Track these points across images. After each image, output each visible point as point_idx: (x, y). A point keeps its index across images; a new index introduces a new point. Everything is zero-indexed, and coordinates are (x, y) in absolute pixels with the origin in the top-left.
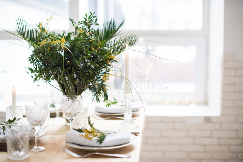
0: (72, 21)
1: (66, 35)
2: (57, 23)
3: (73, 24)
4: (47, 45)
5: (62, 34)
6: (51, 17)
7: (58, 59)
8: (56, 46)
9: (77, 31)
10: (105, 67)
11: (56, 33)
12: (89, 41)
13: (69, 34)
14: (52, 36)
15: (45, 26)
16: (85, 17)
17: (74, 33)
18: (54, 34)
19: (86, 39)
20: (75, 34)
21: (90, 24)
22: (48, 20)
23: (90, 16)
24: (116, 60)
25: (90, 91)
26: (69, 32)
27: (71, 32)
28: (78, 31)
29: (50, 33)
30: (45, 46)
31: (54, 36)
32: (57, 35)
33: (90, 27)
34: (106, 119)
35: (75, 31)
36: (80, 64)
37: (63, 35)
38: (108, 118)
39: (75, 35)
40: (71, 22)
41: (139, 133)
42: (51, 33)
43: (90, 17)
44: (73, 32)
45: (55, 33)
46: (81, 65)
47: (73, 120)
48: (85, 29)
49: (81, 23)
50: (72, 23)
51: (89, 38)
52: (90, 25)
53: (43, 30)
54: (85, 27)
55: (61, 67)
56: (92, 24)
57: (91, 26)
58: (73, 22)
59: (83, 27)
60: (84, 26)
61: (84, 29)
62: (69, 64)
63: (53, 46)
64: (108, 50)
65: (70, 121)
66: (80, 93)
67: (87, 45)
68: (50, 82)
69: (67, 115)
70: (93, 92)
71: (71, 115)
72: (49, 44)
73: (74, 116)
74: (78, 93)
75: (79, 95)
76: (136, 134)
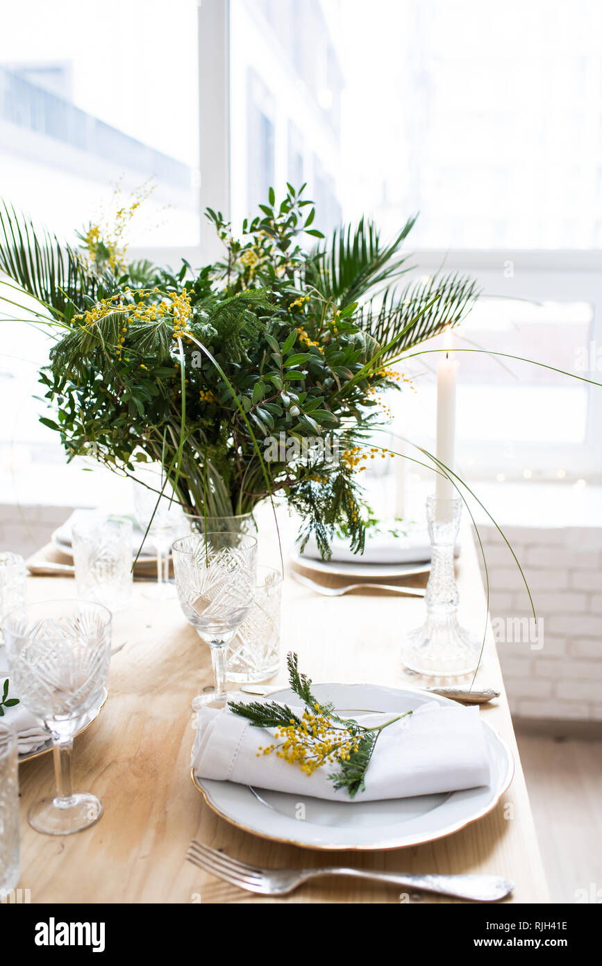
0: (217, 219)
1: (192, 276)
2: (157, 226)
3: (222, 230)
4: (113, 326)
5: (178, 270)
6: (134, 200)
7: (159, 380)
8: (150, 329)
9: (236, 258)
10: (354, 412)
11: (153, 267)
12: (292, 305)
13: (206, 272)
14: (136, 278)
15: (113, 239)
16: (268, 205)
17: (223, 266)
18: (148, 271)
19: (278, 294)
20: (225, 271)
21: (288, 231)
22: (123, 215)
23: (289, 200)
24: (396, 382)
25: (293, 508)
26: (205, 266)
27: (213, 264)
28: (239, 260)
29: (131, 268)
30: (99, 330)
31: (145, 277)
32: (158, 273)
33: (289, 242)
34: (342, 591)
35: (230, 261)
36: (255, 412)
37: (182, 275)
38: (350, 588)
39: (229, 273)
40: (213, 224)
41: (497, 695)
42: (135, 267)
43: (288, 204)
44: (218, 264)
45: (151, 264)
46: (263, 413)
47: (222, 642)
48: (267, 252)
49: (253, 230)
50: (215, 227)
51: (286, 290)
52: (290, 235)
53: (103, 252)
54: (267, 244)
55: (174, 413)
56: (294, 233)
57: (292, 238)
58: (219, 225)
59: (260, 243)
60: (263, 242)
61: (262, 251)
62: (208, 403)
63: (138, 329)
64: (367, 342)
65: (214, 645)
66: (248, 508)
67: (282, 324)
68: (131, 467)
69: (202, 623)
70: (304, 513)
71: (216, 625)
72: (121, 322)
73: (228, 627)
74: (240, 507)
75: (246, 515)
76: (485, 699)
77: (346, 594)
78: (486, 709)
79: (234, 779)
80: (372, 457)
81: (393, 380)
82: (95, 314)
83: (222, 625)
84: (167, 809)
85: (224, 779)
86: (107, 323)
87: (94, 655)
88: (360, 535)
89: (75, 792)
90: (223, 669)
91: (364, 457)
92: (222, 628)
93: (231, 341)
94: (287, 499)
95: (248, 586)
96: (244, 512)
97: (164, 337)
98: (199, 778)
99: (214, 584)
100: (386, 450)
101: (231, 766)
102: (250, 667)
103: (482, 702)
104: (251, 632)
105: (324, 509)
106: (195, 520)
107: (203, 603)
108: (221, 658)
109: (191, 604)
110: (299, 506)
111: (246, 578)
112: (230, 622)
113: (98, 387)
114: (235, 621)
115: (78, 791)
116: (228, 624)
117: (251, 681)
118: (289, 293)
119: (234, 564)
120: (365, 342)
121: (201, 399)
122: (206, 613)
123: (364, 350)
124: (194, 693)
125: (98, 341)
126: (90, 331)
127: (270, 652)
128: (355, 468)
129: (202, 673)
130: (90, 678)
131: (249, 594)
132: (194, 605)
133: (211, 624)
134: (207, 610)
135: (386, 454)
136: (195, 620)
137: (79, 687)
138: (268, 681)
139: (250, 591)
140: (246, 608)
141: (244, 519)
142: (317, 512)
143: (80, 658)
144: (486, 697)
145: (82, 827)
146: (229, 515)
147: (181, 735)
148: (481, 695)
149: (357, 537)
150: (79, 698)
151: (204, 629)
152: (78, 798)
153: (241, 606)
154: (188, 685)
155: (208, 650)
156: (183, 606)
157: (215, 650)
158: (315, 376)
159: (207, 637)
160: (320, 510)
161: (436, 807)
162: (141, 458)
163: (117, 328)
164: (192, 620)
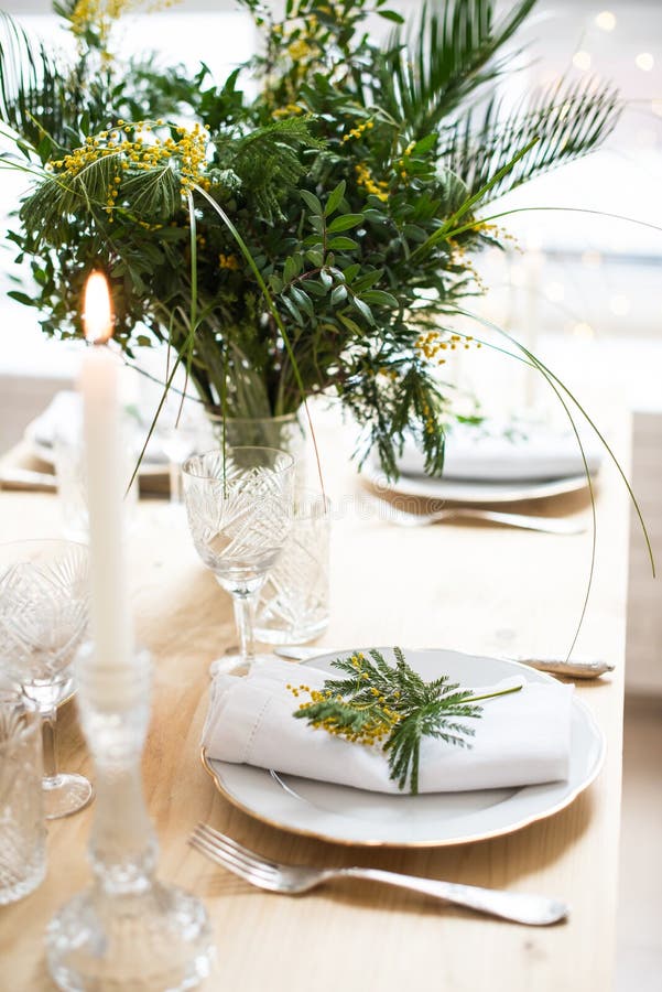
0: (250, 1)
3: (257, 15)
4: (101, 178)
7: (164, 243)
8: (150, 179)
9: (279, 48)
10: (432, 282)
20: (264, 67)
21: (351, 13)
24: (495, 238)
25: (349, 411)
27: (245, 62)
28: (282, 53)
30: (83, 187)
34: (431, 519)
35: (269, 52)
36: (288, 293)
38: (441, 515)
39: (268, 71)
41: (609, 670)
44: (254, 59)
46: (298, 295)
47: (247, 592)
49: (301, 13)
52: (354, 19)
56: (361, 16)
57: (357, 25)
59: (312, 30)
60: (317, 28)
62: (230, 272)
63: (136, 176)
64: (452, 185)
65: (237, 595)
66: (291, 406)
67: (335, 159)
68: (129, 353)
69: (222, 567)
70: (363, 419)
71: (240, 570)
72: (112, 169)
73: (257, 573)
74: (280, 405)
75: (290, 416)
76: (593, 673)
77: (437, 523)
78: (594, 686)
79: (252, 762)
80: (453, 347)
81: (491, 234)
82: (78, 158)
83: (246, 569)
84: (172, 795)
85: (241, 762)
86: (94, 173)
87: (79, 608)
88: (437, 452)
89: (60, 772)
90: (248, 624)
91: (443, 346)
92: (247, 574)
93: (260, 191)
94: (340, 399)
95: (280, 520)
96: (286, 412)
97: (169, 191)
98: (209, 759)
99: (238, 515)
100: (471, 338)
101: (248, 746)
102: (288, 623)
103: (585, 678)
104: (289, 578)
105: (391, 415)
106: (219, 423)
107: (221, 540)
108: (247, 610)
109: (206, 541)
110: (357, 409)
111: (278, 511)
112: (258, 566)
113: (84, 253)
114: (265, 565)
115: (64, 771)
116: (256, 568)
117: (290, 641)
118: (346, 114)
119: (266, 489)
120: (448, 185)
121: (222, 265)
122: (226, 554)
123: (447, 196)
124: (213, 656)
125: (82, 199)
126: (71, 188)
127: (314, 602)
128: (432, 361)
129: (224, 630)
130: (76, 635)
131: (283, 530)
132: (209, 543)
133: (234, 569)
134: (226, 550)
135: (470, 343)
136: (213, 564)
137: (62, 646)
138: (312, 643)
139: (283, 527)
140: (279, 549)
141: (287, 422)
142: (381, 417)
143: (62, 612)
144: (595, 671)
145: (69, 811)
146: (265, 417)
147: (194, 708)
148: (589, 667)
149: (434, 453)
150: (62, 659)
151: (226, 575)
152: (64, 779)
153: (270, 546)
154: (207, 644)
155: (230, 601)
156: (196, 546)
157: (238, 602)
158: (377, 236)
159: (229, 585)
160: (386, 415)
161: (498, 803)
162: (144, 341)
163: (106, 176)
164: (209, 563)
